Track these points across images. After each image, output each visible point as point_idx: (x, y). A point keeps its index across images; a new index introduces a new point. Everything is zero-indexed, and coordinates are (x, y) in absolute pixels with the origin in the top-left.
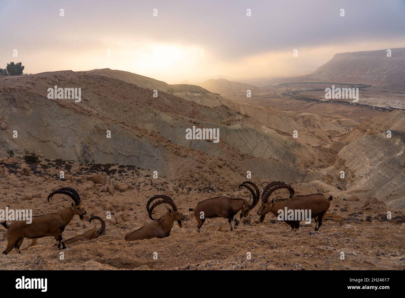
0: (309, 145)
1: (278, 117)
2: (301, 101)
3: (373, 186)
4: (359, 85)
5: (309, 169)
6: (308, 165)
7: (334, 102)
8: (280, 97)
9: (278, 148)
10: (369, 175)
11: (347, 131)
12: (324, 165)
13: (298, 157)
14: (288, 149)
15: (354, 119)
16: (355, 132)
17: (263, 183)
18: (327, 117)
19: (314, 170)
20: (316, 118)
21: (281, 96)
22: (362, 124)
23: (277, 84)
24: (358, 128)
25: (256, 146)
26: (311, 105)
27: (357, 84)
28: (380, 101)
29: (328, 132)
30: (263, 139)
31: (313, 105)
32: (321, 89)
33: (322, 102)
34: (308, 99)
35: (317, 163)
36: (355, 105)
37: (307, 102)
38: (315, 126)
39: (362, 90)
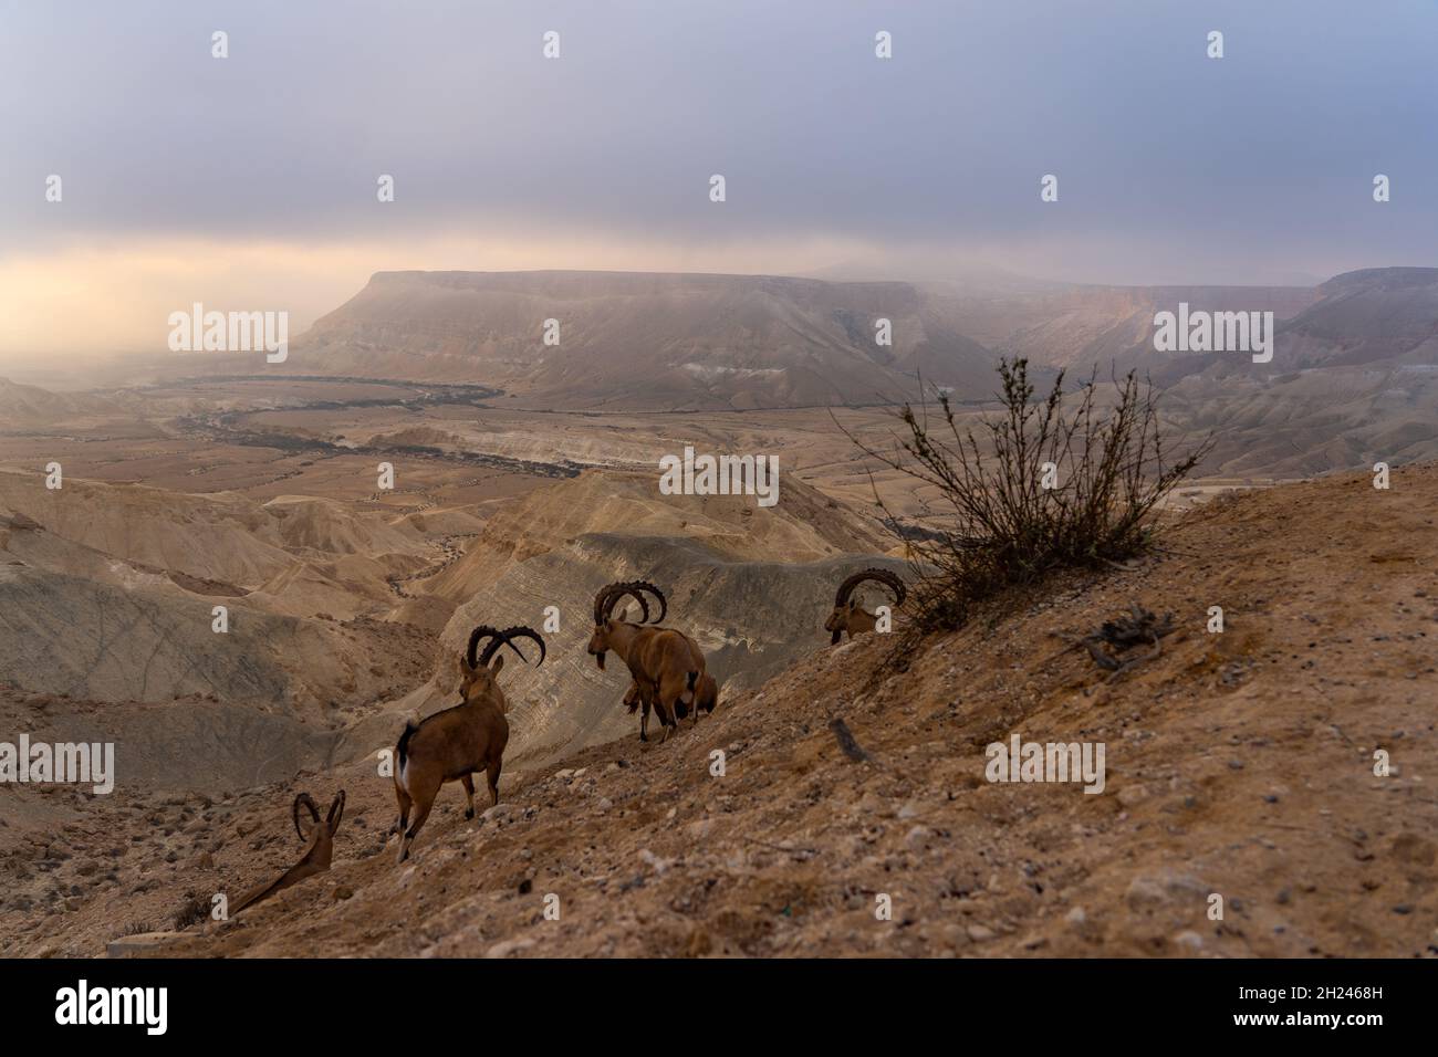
0: (330, 618)
1: (174, 519)
2: (261, 452)
3: (574, 724)
4: (464, 387)
5: (339, 714)
6: (335, 699)
7: (389, 451)
8: (167, 437)
9: (202, 648)
10: (557, 692)
11: (450, 554)
12: (394, 687)
13: (292, 672)
14: (248, 647)
15: (465, 509)
16: (479, 555)
17: (160, 810)
18: (372, 507)
19: (360, 714)
20: (332, 512)
21: (172, 432)
22: (496, 524)
23: (145, 382)
24: (485, 537)
25: (100, 655)
26: (304, 464)
27: (456, 384)
28: (536, 441)
29: (384, 561)
30: (132, 619)
31: (311, 464)
32: (333, 404)
33: (345, 450)
34: (289, 443)
35: (367, 686)
36: (462, 457)
37: (286, 452)
38: (332, 547)
39: (477, 406)
